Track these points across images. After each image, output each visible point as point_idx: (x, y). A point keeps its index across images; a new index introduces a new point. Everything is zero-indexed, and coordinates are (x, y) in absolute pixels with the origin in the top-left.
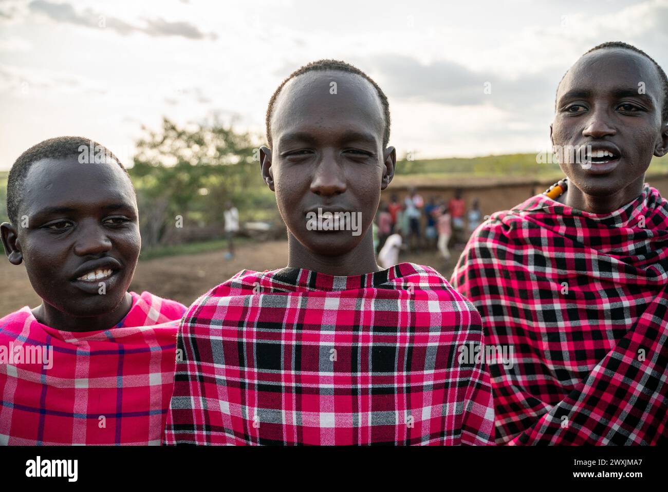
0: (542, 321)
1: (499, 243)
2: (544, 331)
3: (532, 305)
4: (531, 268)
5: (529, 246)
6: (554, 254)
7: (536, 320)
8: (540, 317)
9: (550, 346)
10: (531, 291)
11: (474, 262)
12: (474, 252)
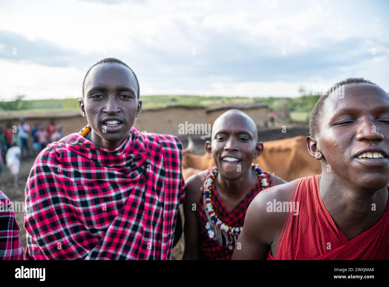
0: (80, 207)
1: (54, 164)
2: (82, 212)
3: (75, 199)
4: (73, 179)
5: (71, 166)
6: (85, 171)
7: (77, 206)
8: (79, 204)
9: (86, 219)
10: (74, 191)
11: (39, 174)
12: (39, 169)
